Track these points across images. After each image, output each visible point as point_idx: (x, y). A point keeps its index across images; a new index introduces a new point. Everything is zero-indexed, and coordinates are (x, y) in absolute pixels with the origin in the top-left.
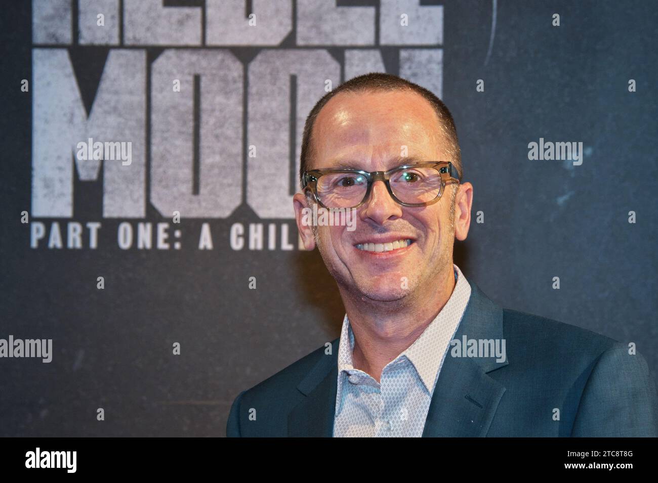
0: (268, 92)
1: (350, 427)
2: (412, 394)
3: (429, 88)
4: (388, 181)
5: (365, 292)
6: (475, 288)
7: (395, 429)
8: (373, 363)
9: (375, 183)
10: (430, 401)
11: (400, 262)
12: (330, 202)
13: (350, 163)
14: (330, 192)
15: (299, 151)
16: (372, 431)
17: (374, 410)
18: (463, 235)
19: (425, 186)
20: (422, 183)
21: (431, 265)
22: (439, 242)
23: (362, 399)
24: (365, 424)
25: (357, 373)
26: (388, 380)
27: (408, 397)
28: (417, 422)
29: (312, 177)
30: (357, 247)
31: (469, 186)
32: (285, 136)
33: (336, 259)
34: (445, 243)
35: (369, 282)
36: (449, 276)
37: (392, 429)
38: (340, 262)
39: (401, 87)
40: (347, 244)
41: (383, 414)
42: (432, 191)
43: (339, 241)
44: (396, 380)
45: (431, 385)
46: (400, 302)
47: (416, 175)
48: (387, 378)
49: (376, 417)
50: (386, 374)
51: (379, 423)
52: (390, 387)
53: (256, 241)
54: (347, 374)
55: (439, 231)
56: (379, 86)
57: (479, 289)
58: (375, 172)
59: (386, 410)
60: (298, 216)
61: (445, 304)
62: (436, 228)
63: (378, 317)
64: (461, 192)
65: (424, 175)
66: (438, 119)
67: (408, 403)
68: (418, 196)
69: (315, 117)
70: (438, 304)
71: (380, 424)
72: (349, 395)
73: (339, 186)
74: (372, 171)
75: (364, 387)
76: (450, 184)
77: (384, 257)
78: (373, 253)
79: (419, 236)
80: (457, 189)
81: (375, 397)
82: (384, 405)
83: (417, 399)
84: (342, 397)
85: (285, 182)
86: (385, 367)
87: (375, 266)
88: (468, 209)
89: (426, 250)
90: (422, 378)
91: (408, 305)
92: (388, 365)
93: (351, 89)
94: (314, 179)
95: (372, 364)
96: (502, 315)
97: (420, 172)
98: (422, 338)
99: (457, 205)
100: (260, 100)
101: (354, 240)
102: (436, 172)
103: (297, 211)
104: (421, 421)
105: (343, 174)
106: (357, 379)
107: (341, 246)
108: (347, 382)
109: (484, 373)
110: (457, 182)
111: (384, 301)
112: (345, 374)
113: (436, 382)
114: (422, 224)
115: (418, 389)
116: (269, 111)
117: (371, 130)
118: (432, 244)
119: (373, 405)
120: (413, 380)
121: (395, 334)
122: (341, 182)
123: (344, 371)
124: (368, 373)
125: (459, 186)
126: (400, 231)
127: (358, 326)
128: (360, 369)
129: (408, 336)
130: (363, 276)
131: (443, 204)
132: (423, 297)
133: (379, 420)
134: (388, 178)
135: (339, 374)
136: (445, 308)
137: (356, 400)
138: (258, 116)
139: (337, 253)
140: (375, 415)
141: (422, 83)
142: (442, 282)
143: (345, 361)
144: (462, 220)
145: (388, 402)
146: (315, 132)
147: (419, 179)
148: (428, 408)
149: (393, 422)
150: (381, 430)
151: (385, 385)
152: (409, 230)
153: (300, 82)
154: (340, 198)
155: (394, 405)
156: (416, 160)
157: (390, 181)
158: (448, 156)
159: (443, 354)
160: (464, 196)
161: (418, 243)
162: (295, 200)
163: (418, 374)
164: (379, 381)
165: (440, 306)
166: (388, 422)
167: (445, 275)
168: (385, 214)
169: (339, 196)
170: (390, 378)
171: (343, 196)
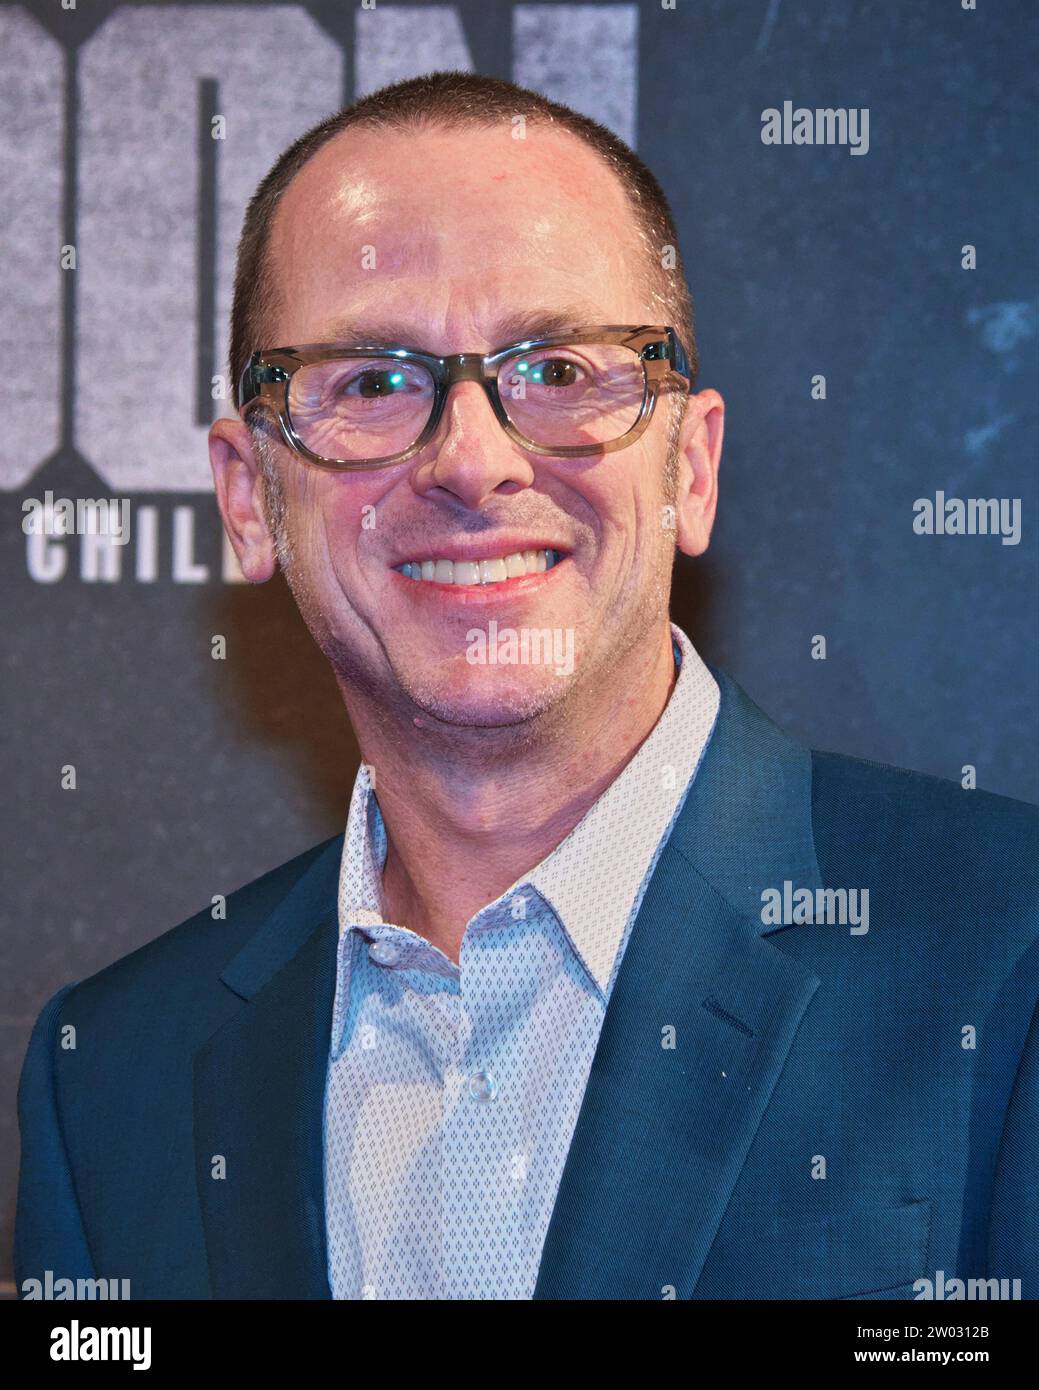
0: (136, 127)
1: (373, 1091)
2: (550, 996)
3: (601, 118)
4: (494, 381)
5: (425, 700)
6: (732, 692)
7: (502, 1096)
8: (440, 906)
9: (459, 387)
10: (602, 1016)
11: (527, 613)
12: (325, 441)
13: (384, 329)
14: (324, 414)
15: (226, 299)
16: (436, 1103)
17: (441, 1042)
18: (698, 540)
19: (598, 399)
20: (590, 390)
21: (614, 624)
22: (635, 560)
23: (407, 1008)
24: (415, 1082)
25: (391, 937)
26: (483, 956)
27: (540, 1005)
28: (566, 1075)
29: (274, 369)
30: (400, 571)
31: (712, 399)
32: (183, 255)
33: (342, 607)
34: (654, 563)
35: (438, 672)
36: (659, 656)
37: (493, 1095)
38: (353, 614)
39: (524, 113)
40: (374, 561)
41: (467, 1053)
42: (616, 413)
43: (350, 553)
44: (505, 955)
45: (604, 972)
46: (525, 730)
47: (573, 364)
48: (478, 950)
49: (449, 1060)
50: (475, 939)
51: (455, 1077)
52: (489, 974)
53: (101, 555)
54: (363, 937)
55: (637, 528)
56: (464, 108)
57: (743, 695)
58: (457, 357)
59: (475, 1042)
60: (223, 484)
61: (647, 737)
62: (627, 518)
63: (459, 774)
64: (692, 418)
65: (593, 366)
66: (631, 205)
67: (538, 1022)
68: (581, 424)
69: (277, 201)
70: (626, 738)
71: (460, 1082)
72: (370, 998)
73: (350, 397)
74: (447, 352)
75: (410, 974)
76: (666, 392)
77: (481, 599)
78: (450, 589)
79: (581, 541)
80: (684, 408)
81: (442, 1002)
82: (469, 1028)
83: (564, 1009)
84: (348, 1003)
85: (184, 388)
86: (474, 918)
87: (457, 625)
88: (711, 464)
89: (598, 581)
90: (580, 948)
91: (544, 740)
92: (482, 911)
93: (383, 118)
94: (281, 375)
95: (436, 909)
96: (809, 769)
97: (582, 356)
98: (578, 833)
99: (682, 456)
100: (113, 151)
101: (394, 551)
102: (629, 357)
103: (220, 468)
104: (576, 1075)
105: (362, 361)
106: (394, 954)
107: (354, 568)
108: (365, 962)
109: (756, 934)
110: (683, 388)
111: (480, 726)
112: (359, 938)
113: (620, 961)
114: (588, 506)
115: (567, 980)
116: (138, 184)
117: (444, 236)
118: (618, 565)
119: (438, 1027)
120: (553, 956)
121: (504, 822)
122: (357, 385)
123: (357, 931)
124: (425, 934)
125: (687, 399)
126: (526, 526)
127: (397, 798)
128: (401, 924)
129: (541, 828)
130: (421, 654)
131: (648, 449)
132: (585, 716)
133: (456, 1071)
134: (491, 373)
135: (342, 937)
136: (645, 748)
137: (389, 1012)
138: (107, 198)
139: (342, 585)
140: (443, 1057)
141: (580, 103)
142: (639, 674)
143: (359, 900)
144: (695, 496)
145: (481, 1019)
146: (276, 240)
147: (580, 376)
148: (596, 1038)
149: (497, 1076)
150: (461, 1099)
151: (472, 971)
152: (553, 523)
153: (225, 98)
154: (354, 431)
155: (498, 1026)
156: (574, 320)
157: (500, 381)
158: (657, 313)
159: (640, 880)
160: (700, 427)
161: (576, 561)
162: (214, 439)
163: (567, 939)
164: (455, 958)
165: (634, 742)
166: (482, 1077)
167: (650, 654)
168: (487, 475)
169: (352, 426)
170: (489, 950)
171: (361, 426)
